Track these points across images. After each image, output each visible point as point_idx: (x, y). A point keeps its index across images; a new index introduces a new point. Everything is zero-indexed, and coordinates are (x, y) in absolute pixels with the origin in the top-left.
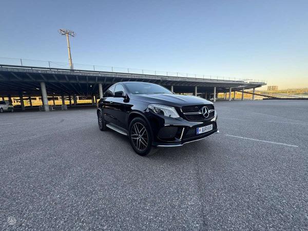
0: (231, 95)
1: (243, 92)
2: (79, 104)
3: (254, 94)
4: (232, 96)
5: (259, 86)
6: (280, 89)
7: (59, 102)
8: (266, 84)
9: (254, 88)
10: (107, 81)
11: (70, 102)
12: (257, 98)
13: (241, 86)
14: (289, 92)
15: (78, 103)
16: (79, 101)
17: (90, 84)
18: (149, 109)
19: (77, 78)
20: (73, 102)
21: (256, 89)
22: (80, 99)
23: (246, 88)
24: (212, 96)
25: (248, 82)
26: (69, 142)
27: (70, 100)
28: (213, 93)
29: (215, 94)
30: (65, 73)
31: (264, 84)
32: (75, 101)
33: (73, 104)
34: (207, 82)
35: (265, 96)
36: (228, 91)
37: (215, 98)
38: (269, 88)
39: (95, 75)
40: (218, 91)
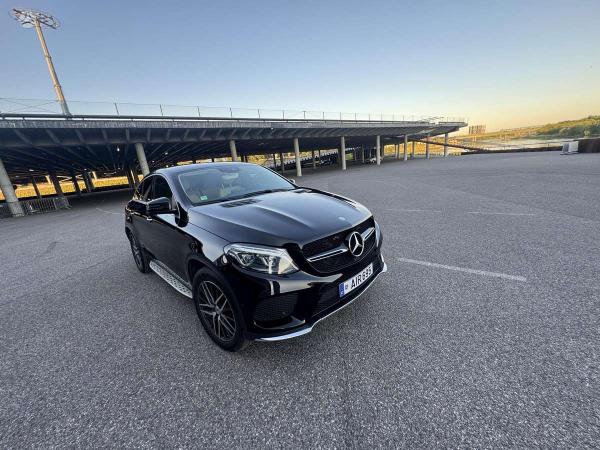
0: (407, 148)
1: (428, 142)
2: (98, 189)
3: (446, 145)
4: (409, 150)
5: (455, 129)
6: (489, 130)
7: (47, 188)
8: (467, 125)
9: (446, 134)
10: (152, 136)
11: (77, 186)
12: (451, 150)
13: (424, 132)
14: (503, 136)
15: (95, 186)
16: (97, 182)
17: (115, 146)
18: (228, 257)
19: (80, 136)
20: (82, 185)
21: (451, 135)
22: (99, 176)
23: (433, 134)
24: (374, 153)
25: (437, 122)
26: (59, 323)
27: (75, 181)
28: (375, 145)
29: (379, 147)
30: (44, 126)
31: (464, 125)
32: (89, 183)
33: (84, 191)
34: (363, 126)
35: (465, 148)
36: (402, 140)
37: (379, 157)
38: (472, 130)
39: (121, 126)
40: (383, 143)
